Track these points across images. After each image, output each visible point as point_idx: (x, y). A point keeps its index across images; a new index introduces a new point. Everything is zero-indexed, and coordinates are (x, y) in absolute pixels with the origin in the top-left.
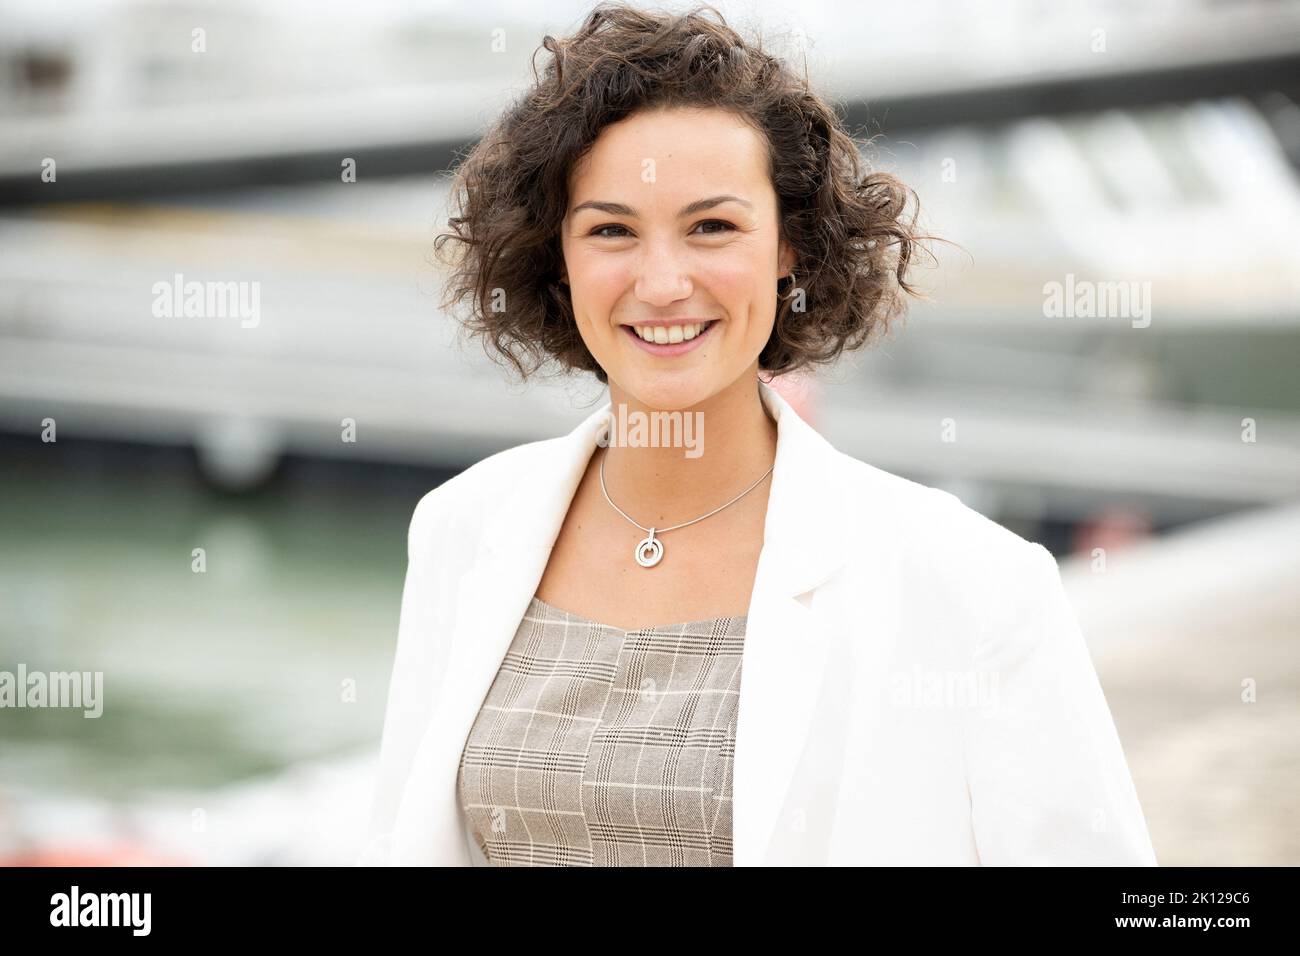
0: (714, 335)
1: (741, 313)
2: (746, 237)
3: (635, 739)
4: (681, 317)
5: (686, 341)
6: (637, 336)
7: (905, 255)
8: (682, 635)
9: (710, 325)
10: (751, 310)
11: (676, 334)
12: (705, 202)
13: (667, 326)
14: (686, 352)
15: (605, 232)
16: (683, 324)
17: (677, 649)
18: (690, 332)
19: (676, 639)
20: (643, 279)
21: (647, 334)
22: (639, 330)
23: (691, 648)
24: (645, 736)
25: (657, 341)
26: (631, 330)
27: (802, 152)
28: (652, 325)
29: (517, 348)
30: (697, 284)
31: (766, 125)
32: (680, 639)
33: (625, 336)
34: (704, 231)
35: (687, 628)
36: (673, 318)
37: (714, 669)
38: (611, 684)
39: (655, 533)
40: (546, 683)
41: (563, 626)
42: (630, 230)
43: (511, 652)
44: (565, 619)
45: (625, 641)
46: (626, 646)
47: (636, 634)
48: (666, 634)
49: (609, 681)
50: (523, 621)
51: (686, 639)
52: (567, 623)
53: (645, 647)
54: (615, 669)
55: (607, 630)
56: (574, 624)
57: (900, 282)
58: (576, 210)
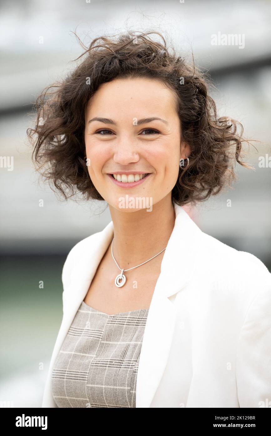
1: (161, 170)
2: (164, 137)
3: (104, 365)
4: (133, 171)
5: (135, 182)
6: (115, 179)
8: (128, 317)
10: (166, 170)
11: (131, 178)
12: (146, 120)
13: (127, 174)
14: (135, 187)
15: (102, 132)
16: (134, 174)
17: (125, 323)
18: (137, 178)
19: (125, 319)
20: (117, 153)
21: (119, 178)
22: (115, 176)
23: (130, 323)
24: (108, 363)
25: (123, 181)
26: (112, 176)
27: (193, 102)
28: (121, 174)
29: (64, 186)
30: (141, 156)
31: (177, 89)
32: (127, 319)
33: (109, 179)
34: (146, 134)
35: (130, 314)
36: (130, 171)
37: (137, 333)
38: (100, 339)
39: (123, 271)
40: (79, 340)
41: (89, 313)
42: (113, 132)
43: (72, 326)
44: (90, 310)
45: (108, 320)
46: (108, 322)
47: (112, 317)
48: (123, 316)
49: (100, 338)
50: (78, 312)
51: (129, 319)
52: (90, 312)
53: (114, 323)
54: (103, 333)
55: (103, 315)
56: (92, 313)
57: (238, 161)
58: (90, 122)
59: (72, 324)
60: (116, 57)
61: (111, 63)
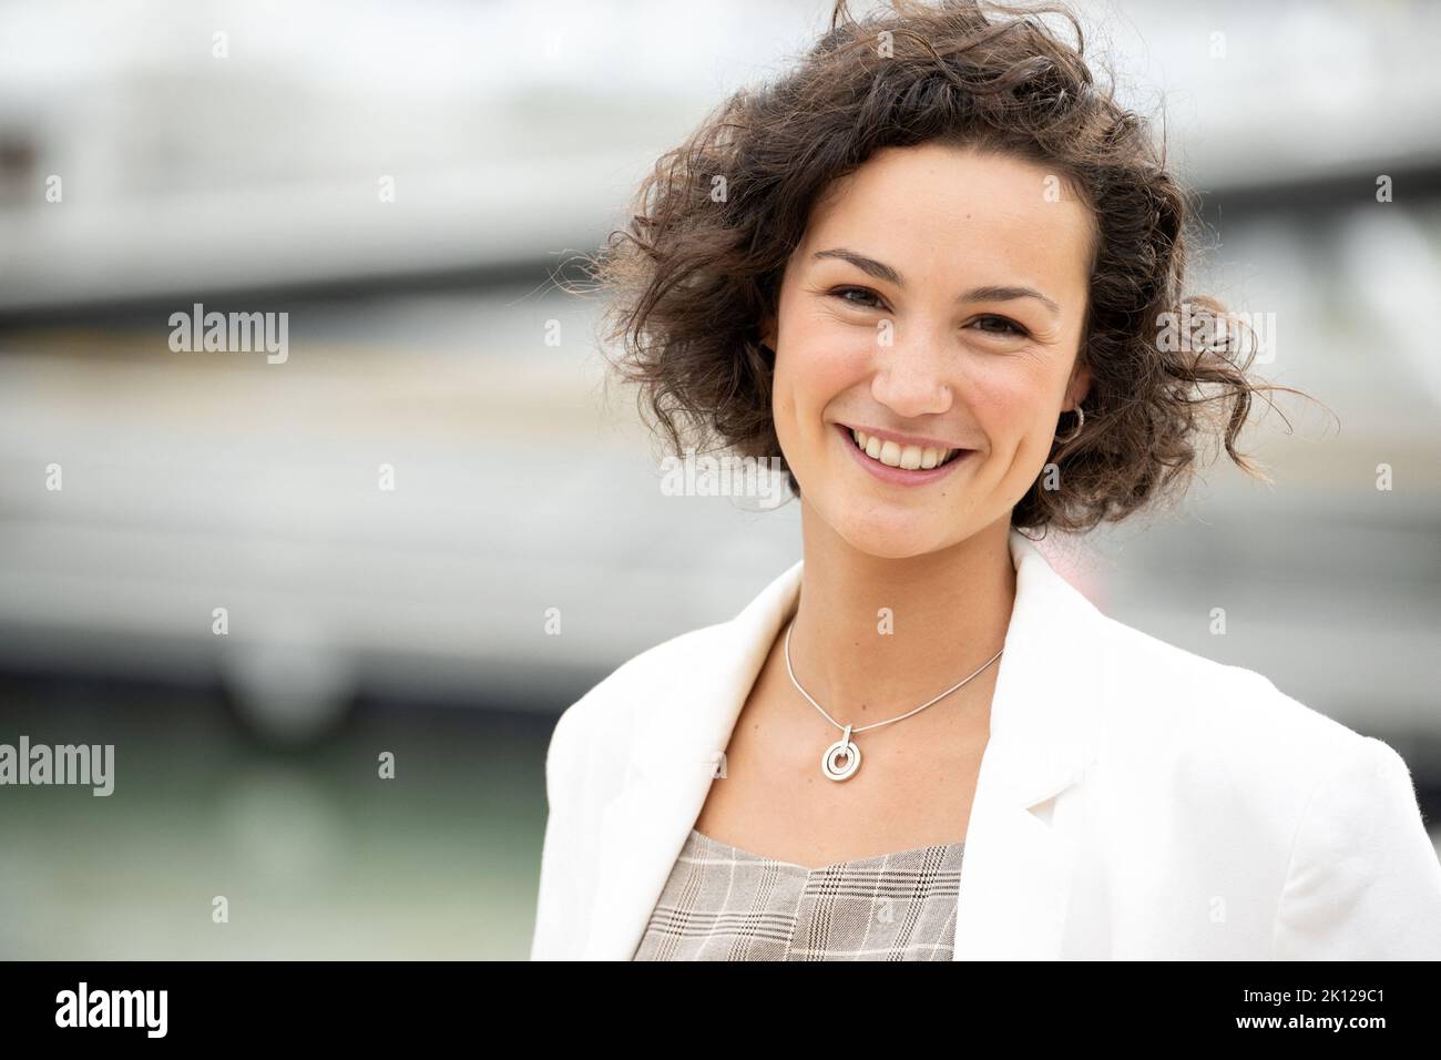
0: (963, 469)
1: (1007, 448)
2: (1039, 350)
4: (925, 436)
5: (921, 469)
6: (857, 445)
7: (1239, 416)
8: (882, 871)
9: (956, 456)
10: (1020, 448)
11: (911, 458)
12: (1001, 290)
13: (903, 444)
14: (918, 484)
15: (849, 295)
16: (924, 446)
17: (876, 892)
18: (931, 459)
19: (873, 877)
20: (889, 373)
21: (872, 447)
22: (861, 438)
23: (894, 889)
25: (883, 461)
26: (849, 433)
27: (1139, 252)
28: (883, 437)
30: (959, 398)
31: (1100, 204)
32: (880, 877)
33: (838, 440)
34: (982, 328)
35: (889, 862)
36: (916, 435)
37: (923, 917)
38: (789, 943)
39: (851, 733)
40: (704, 946)
41: (728, 867)
42: (884, 299)
43: (660, 906)
44: (730, 857)
45: (807, 883)
46: (810, 889)
47: (822, 873)
48: (861, 870)
49: (786, 939)
50: (677, 862)
51: (887, 877)
52: (734, 863)
53: (834, 890)
54: (794, 922)
55: (785, 869)
56: (742, 863)
57: (1228, 448)
58: (821, 255)
59: (659, 900)
60: (942, 77)
61: (924, 90)
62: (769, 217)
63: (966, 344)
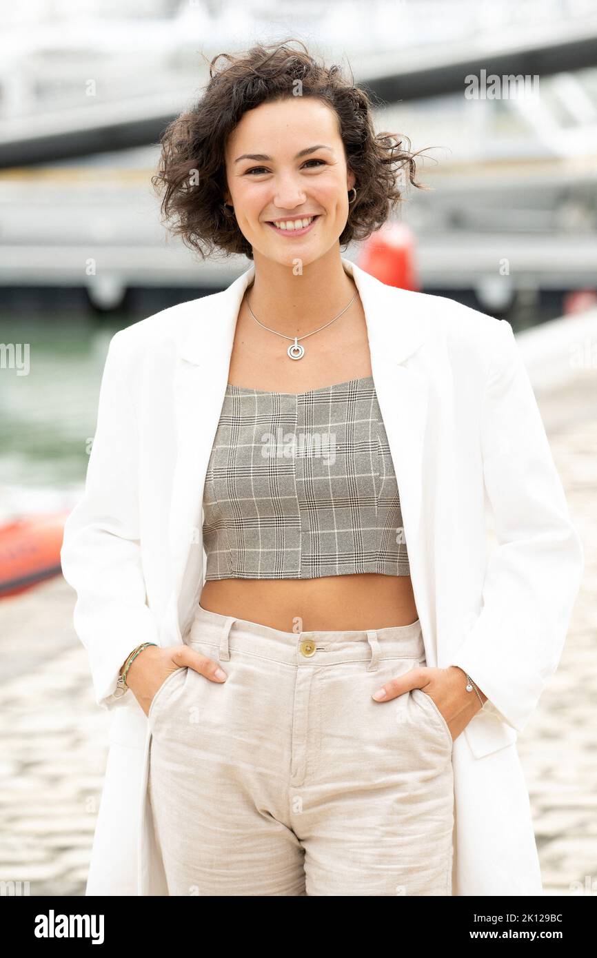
0: (319, 222)
1: (332, 210)
2: (331, 168)
4: (301, 214)
5: (304, 228)
6: (276, 226)
7: (412, 170)
8: (331, 392)
9: (315, 218)
10: (337, 208)
11: (299, 224)
12: (309, 149)
13: (293, 220)
14: (304, 234)
15: (253, 172)
16: (302, 218)
17: (330, 400)
18: (306, 223)
19: (328, 395)
20: (278, 195)
21: (282, 225)
22: (277, 224)
23: (338, 399)
25: (288, 229)
26: (272, 224)
27: (356, 119)
28: (285, 220)
29: (200, 242)
30: (309, 195)
31: (335, 106)
32: (331, 395)
33: (268, 228)
34: (308, 167)
36: (297, 215)
37: (357, 409)
38: (296, 424)
40: (255, 429)
41: (253, 397)
42: (268, 169)
44: (253, 393)
46: (299, 402)
47: (303, 395)
48: (321, 393)
51: (335, 394)
52: (255, 396)
54: (296, 416)
55: (283, 396)
56: (260, 395)
57: (413, 183)
58: (237, 161)
60: (258, 77)
61: (253, 85)
62: (208, 152)
63: (305, 174)
